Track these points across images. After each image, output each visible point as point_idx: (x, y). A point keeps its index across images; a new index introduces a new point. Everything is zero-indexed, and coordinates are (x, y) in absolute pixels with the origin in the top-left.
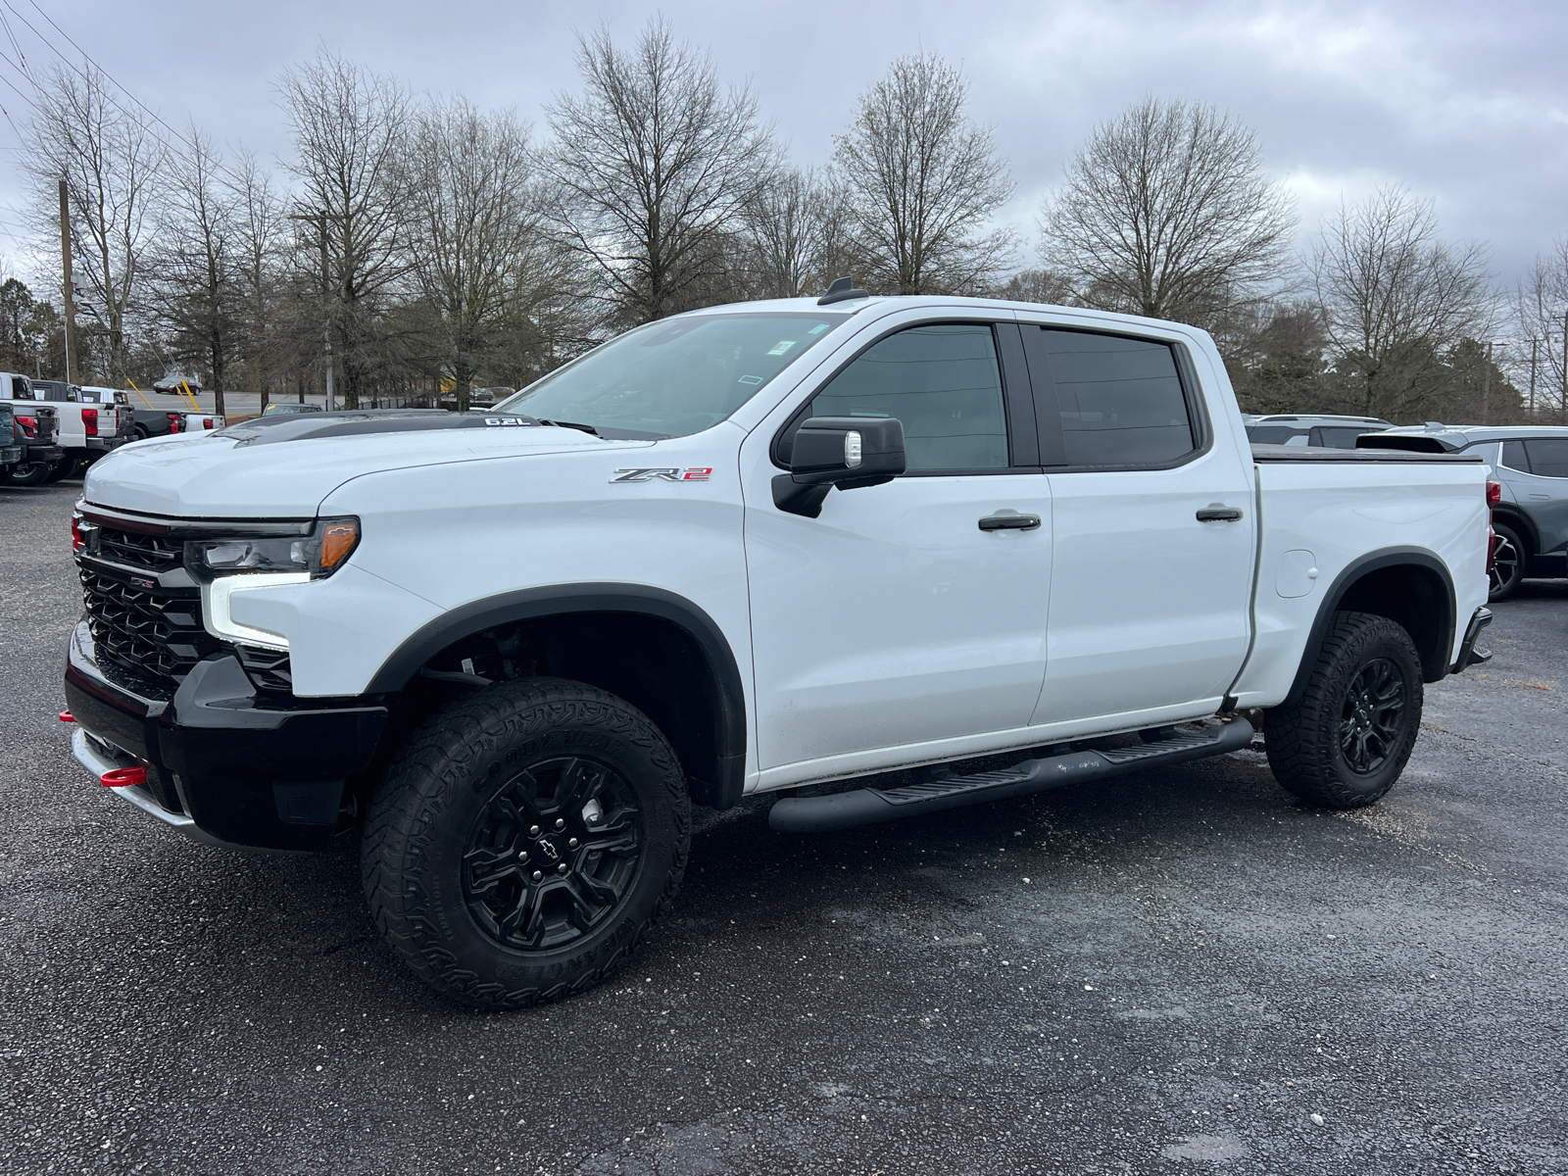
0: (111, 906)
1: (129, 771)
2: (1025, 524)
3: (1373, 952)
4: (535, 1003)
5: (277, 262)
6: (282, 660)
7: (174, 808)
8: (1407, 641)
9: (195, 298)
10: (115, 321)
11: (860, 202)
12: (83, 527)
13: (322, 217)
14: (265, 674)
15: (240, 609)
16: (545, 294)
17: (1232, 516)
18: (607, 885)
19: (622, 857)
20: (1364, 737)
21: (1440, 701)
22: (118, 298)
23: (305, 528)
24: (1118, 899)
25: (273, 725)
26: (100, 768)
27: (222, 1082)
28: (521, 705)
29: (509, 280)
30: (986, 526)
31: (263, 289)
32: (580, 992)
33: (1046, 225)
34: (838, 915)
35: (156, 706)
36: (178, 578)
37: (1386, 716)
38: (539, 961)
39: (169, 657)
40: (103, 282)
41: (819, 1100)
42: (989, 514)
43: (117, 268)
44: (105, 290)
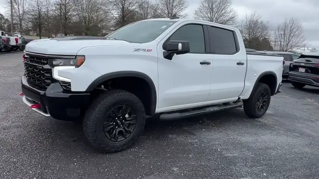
0: (30, 131)
1: (36, 105)
2: (208, 63)
3: (268, 144)
4: (116, 152)
5: (51, 12)
6: (69, 84)
7: (46, 112)
8: (269, 88)
9: (36, 19)
10: (21, 22)
11: (161, 6)
12: (26, 56)
13: (60, 4)
14: (65, 86)
15: (60, 74)
16: (102, 21)
17: (243, 64)
18: (130, 130)
19: (133, 124)
20: (260, 105)
21: (273, 99)
22: (21, 18)
23: (74, 57)
24: (221, 134)
25: (67, 97)
26: (30, 105)
27: (56, 166)
28: (115, 95)
29: (95, 18)
30: (201, 63)
31: (49, 18)
32: (125, 149)
33: (195, 13)
34: (170, 136)
35: (42, 92)
36: (47, 67)
37: (264, 101)
38: (117, 144)
39: (45, 82)
40: (18, 14)
41: (173, 171)
42: (202, 61)
43: (21, 12)
44: (19, 16)
